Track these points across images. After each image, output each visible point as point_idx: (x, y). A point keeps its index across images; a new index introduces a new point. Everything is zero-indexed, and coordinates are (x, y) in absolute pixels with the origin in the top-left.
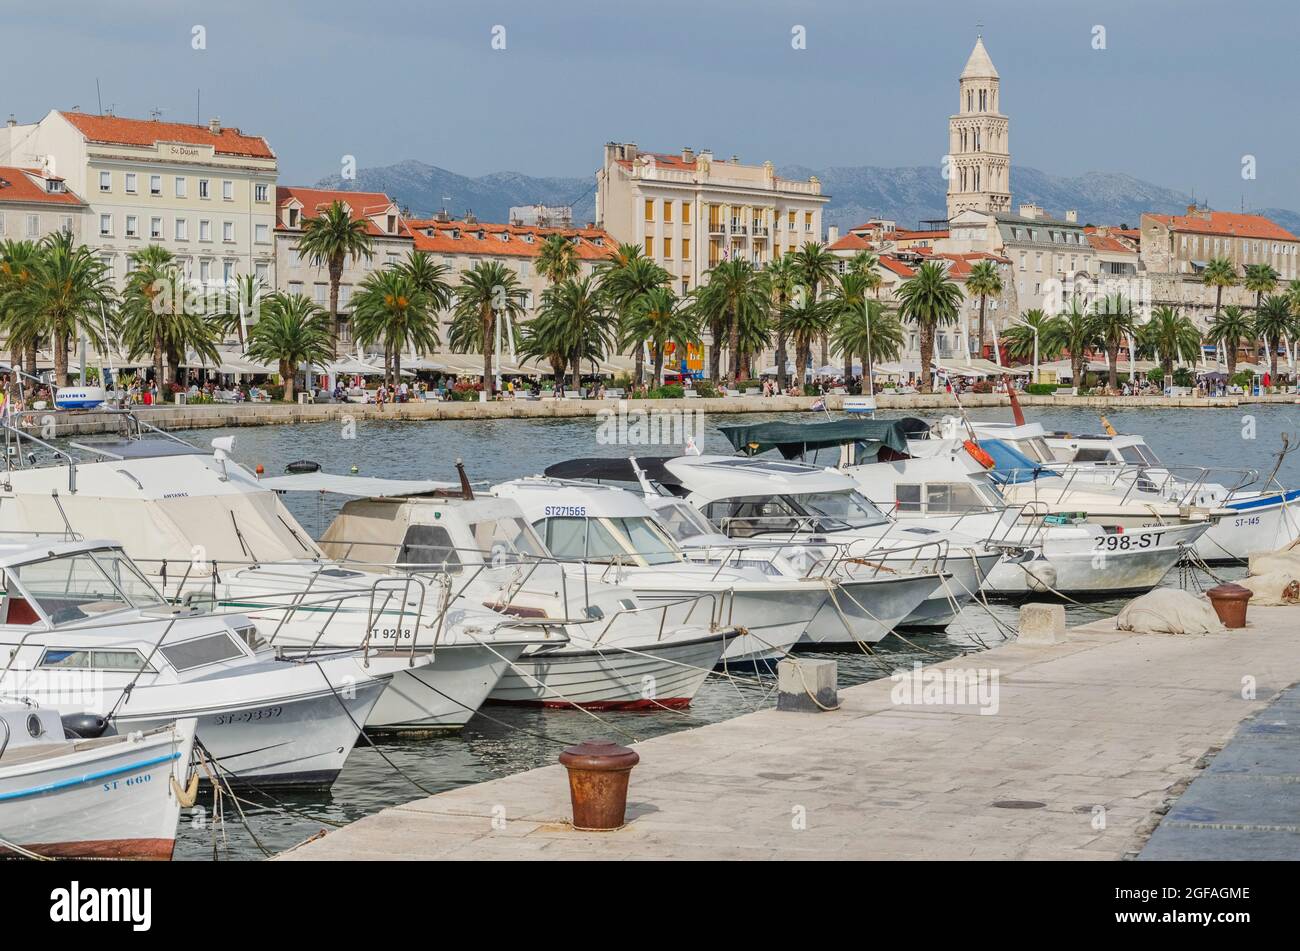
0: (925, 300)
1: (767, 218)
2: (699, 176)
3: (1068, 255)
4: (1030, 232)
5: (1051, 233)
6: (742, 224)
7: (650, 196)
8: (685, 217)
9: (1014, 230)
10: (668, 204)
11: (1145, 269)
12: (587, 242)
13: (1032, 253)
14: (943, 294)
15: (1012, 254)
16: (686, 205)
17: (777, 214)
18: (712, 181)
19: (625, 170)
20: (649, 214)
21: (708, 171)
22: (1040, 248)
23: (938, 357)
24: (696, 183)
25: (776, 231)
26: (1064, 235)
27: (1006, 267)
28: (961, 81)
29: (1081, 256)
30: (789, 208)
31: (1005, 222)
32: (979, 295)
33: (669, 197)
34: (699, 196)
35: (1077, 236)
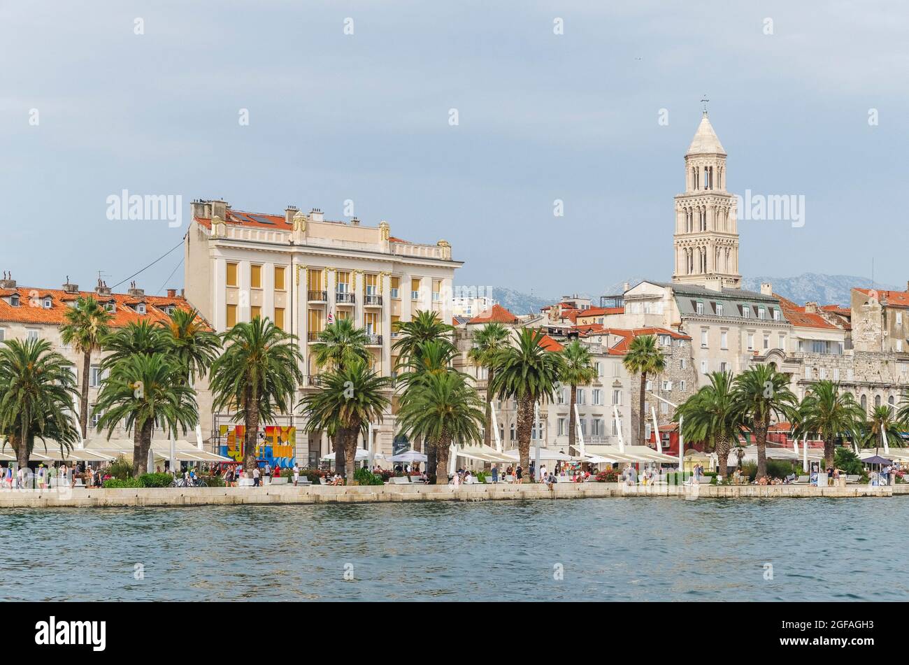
0: (519, 374)
1: (383, 286)
2: (296, 236)
3: (760, 331)
4: (714, 305)
5: (740, 308)
6: (350, 291)
7: (233, 257)
8: (279, 283)
9: (694, 304)
10: (255, 268)
11: (852, 347)
12: (126, 309)
13: (715, 329)
14: (539, 364)
15: (692, 329)
16: (279, 270)
17: (395, 281)
18: (311, 242)
19: (203, 228)
20: (231, 279)
21: (306, 231)
22: (725, 323)
23: (582, 443)
24: (292, 244)
25: (394, 299)
26: (756, 309)
27: (683, 344)
28: (686, 157)
29: (775, 333)
30: (410, 274)
31: (684, 294)
32: (639, 374)
33: (257, 259)
34: (296, 260)
35: (771, 311)
